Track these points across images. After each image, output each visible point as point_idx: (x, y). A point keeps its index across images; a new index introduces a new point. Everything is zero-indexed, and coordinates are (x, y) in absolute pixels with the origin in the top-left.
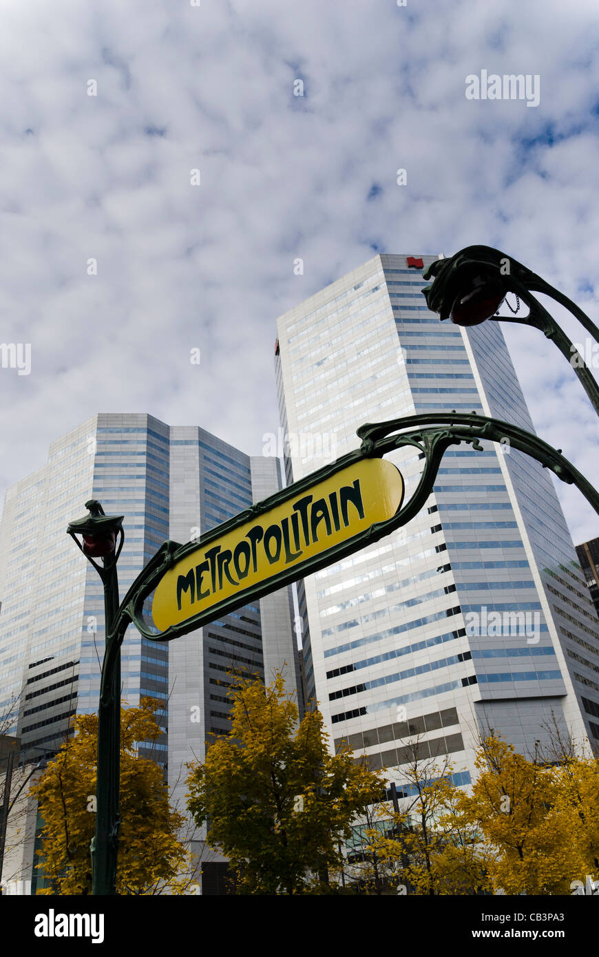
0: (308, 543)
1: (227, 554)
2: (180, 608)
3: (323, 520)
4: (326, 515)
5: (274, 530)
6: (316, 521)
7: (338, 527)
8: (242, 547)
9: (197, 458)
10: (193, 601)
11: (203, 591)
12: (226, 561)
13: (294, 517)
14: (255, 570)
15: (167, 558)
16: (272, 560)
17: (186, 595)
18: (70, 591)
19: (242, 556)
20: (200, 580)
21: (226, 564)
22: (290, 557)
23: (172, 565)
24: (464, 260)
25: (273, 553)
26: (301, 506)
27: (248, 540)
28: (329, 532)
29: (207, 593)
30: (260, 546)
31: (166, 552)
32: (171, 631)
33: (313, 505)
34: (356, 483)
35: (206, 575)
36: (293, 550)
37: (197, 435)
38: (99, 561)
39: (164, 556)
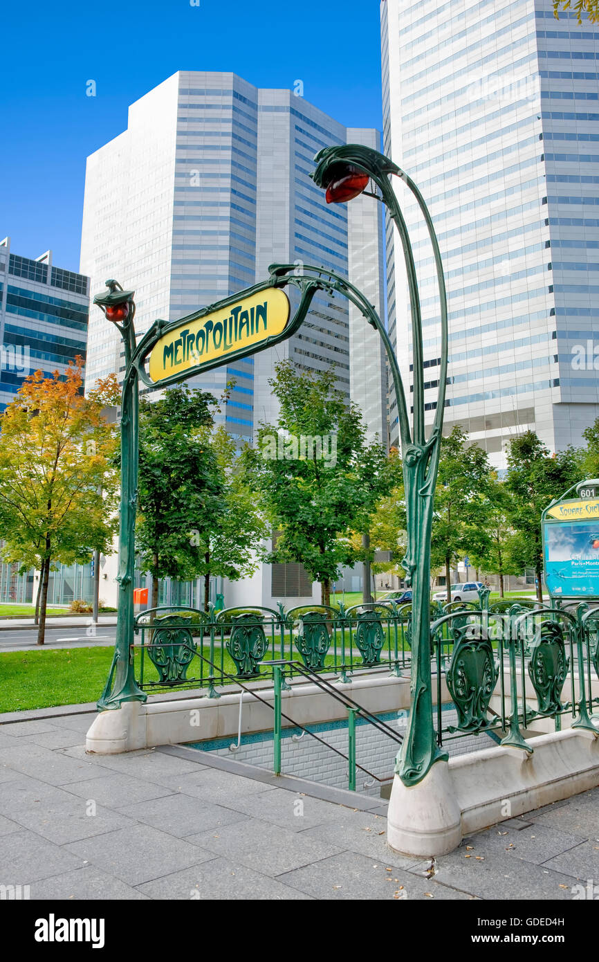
0: (236, 340)
1: (192, 337)
2: (165, 369)
3: (246, 325)
4: (247, 322)
5: (219, 326)
6: (242, 325)
7: (252, 333)
8: (201, 334)
9: (288, 128)
10: (172, 365)
11: (178, 360)
12: (191, 341)
13: (231, 319)
14: (207, 352)
15: (158, 332)
16: (217, 347)
17: (168, 360)
18: (157, 269)
19: (201, 339)
20: (177, 351)
21: (192, 343)
22: (226, 347)
23: (161, 336)
24: (335, 158)
25: (217, 343)
26: (235, 312)
27: (205, 330)
28: (248, 335)
29: (180, 362)
30: (211, 334)
31: (157, 327)
32: (158, 383)
33: (242, 313)
34: (266, 304)
35: (180, 348)
36: (228, 344)
37: (289, 100)
38: (120, 323)
39: (155, 330)
